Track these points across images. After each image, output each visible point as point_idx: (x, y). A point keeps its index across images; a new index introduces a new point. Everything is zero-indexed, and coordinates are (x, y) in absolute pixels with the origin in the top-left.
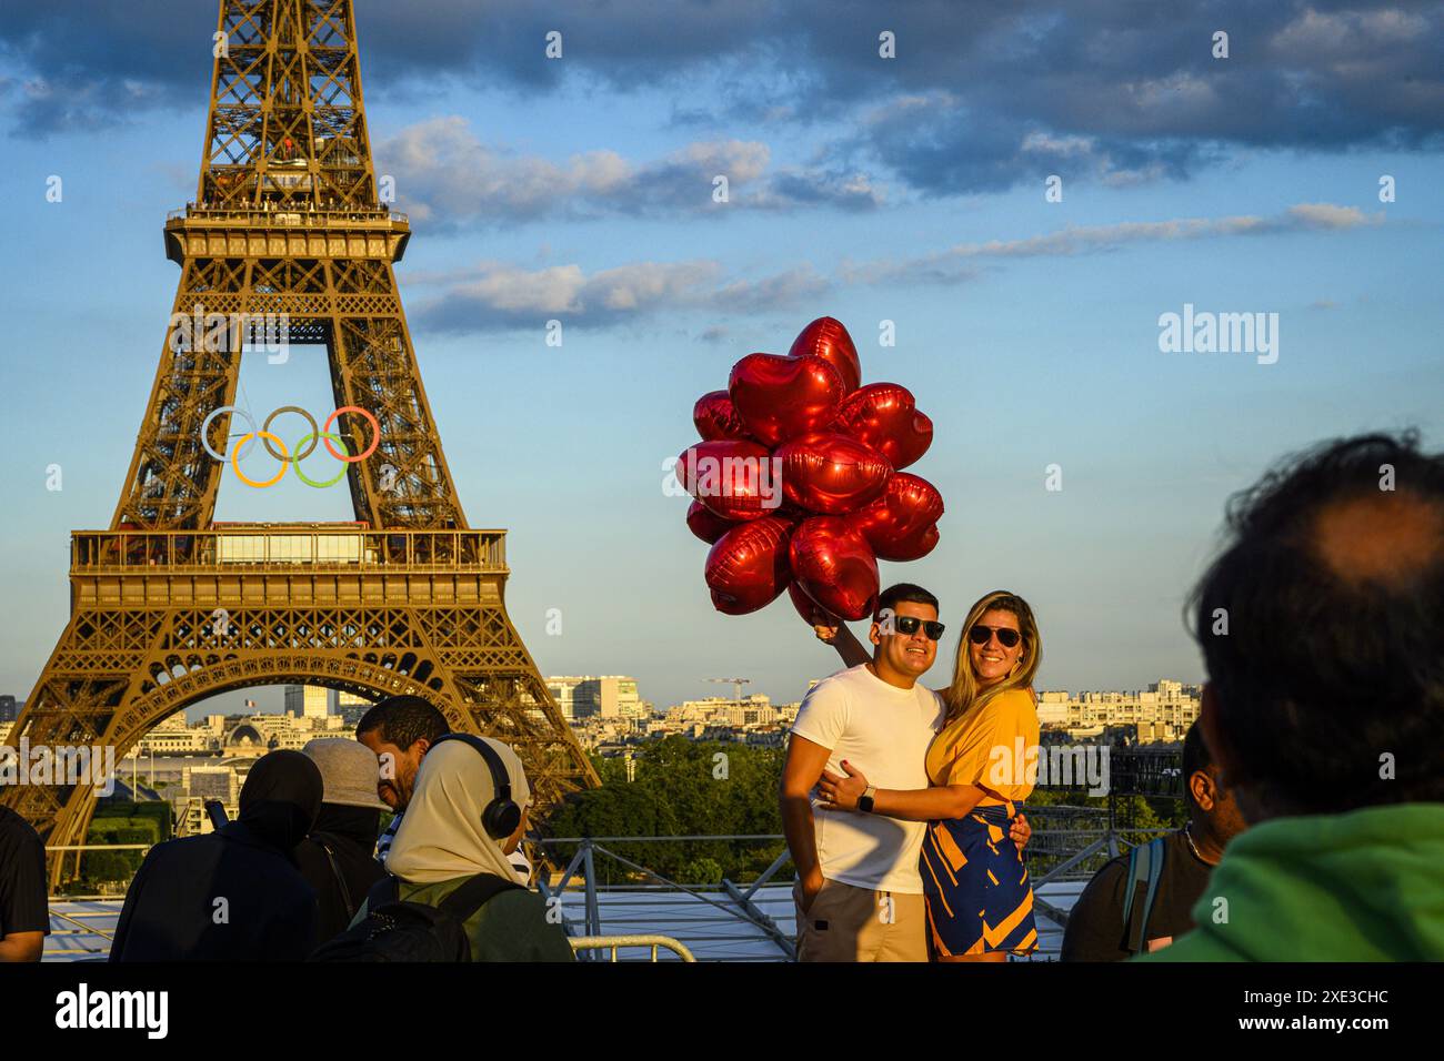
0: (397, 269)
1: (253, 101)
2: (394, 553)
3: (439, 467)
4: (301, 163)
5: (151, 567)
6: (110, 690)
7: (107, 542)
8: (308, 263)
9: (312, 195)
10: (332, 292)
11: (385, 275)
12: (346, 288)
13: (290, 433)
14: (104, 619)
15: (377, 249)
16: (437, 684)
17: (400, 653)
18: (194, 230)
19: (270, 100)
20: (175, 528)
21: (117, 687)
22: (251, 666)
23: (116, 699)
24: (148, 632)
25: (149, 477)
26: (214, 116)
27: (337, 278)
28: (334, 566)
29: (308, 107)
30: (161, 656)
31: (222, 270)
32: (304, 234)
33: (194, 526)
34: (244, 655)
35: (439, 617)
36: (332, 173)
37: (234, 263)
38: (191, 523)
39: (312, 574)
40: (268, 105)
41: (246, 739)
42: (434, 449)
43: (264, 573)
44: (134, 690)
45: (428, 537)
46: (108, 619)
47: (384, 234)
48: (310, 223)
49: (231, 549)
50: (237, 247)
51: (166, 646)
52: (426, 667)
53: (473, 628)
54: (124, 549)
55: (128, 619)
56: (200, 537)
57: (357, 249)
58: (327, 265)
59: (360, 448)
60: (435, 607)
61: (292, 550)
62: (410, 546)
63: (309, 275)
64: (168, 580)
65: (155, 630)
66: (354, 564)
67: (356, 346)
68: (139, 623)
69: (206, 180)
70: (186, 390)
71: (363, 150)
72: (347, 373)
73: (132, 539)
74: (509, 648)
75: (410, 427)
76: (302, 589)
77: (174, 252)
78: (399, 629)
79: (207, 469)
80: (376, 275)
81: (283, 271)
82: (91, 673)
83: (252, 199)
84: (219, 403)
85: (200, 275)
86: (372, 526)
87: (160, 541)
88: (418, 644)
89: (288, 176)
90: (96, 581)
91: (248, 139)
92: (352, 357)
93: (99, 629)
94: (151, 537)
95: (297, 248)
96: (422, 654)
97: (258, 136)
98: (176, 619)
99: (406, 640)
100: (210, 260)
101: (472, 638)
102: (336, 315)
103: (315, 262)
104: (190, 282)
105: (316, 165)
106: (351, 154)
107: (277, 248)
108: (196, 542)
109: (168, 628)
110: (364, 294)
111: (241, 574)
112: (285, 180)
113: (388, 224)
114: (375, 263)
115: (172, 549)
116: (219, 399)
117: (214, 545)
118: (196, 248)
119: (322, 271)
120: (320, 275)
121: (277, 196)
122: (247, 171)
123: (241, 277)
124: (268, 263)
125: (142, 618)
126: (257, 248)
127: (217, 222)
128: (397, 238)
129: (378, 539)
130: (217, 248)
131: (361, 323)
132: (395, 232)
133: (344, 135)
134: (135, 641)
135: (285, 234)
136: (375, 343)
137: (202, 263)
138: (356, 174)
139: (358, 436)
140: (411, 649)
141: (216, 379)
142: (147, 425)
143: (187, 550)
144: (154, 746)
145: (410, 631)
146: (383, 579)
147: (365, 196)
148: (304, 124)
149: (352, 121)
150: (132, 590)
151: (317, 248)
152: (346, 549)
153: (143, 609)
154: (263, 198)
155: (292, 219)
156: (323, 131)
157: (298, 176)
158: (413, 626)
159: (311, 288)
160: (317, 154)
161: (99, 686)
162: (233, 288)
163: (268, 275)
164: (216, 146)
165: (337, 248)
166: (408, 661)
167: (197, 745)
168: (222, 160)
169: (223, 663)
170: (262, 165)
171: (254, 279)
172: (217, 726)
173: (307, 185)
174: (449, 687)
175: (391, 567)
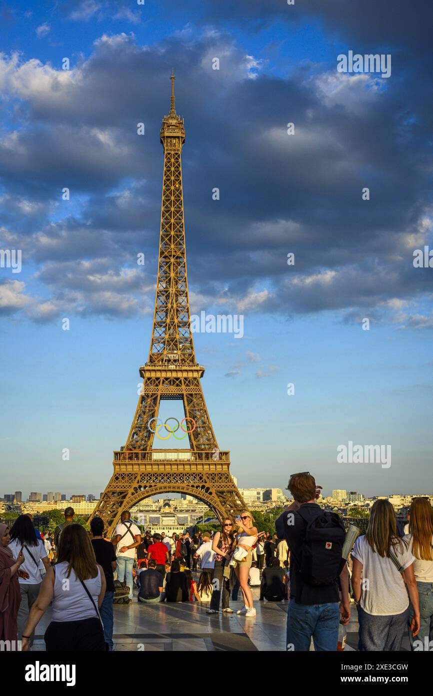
0: (201, 380)
1: (163, 335)
2: (199, 457)
3: (212, 434)
4: (175, 352)
5: (135, 461)
6: (123, 494)
7: (123, 455)
8: (177, 379)
9: (178, 360)
10: (183, 387)
11: (198, 382)
12: (187, 385)
13: (172, 425)
14: (122, 475)
15: (195, 375)
16: (211, 493)
17: (201, 485)
18: (147, 370)
19: (168, 335)
20: (141, 450)
21: (125, 494)
22: (161, 488)
23: (124, 497)
24: (133, 479)
25: (135, 436)
26: (153, 340)
27: (185, 383)
28: (183, 461)
29: (178, 337)
30: (137, 485)
31: (154, 381)
32: (176, 371)
33: (146, 450)
34: (159, 485)
35: (212, 475)
36: (184, 355)
37: (157, 379)
38: (145, 449)
39: (178, 463)
40: (167, 337)
41: (167, 507)
42: (210, 429)
43: (165, 463)
44: (130, 495)
45: (209, 453)
46: (123, 476)
47: (197, 371)
48: (178, 368)
49: (156, 456)
50: (158, 375)
51: (138, 483)
52: (208, 489)
53: (221, 478)
54: (127, 457)
55: (128, 475)
56: (148, 453)
57: (190, 375)
58: (182, 379)
59: (191, 428)
60: (211, 472)
61: (172, 456)
62: (204, 456)
63: (177, 382)
64: (139, 465)
65: (135, 478)
66: (189, 460)
67: (190, 401)
68: (131, 476)
69: (151, 357)
70: (144, 413)
71: (192, 348)
72: (187, 408)
73: (129, 454)
74: (230, 484)
75: (204, 423)
76: (174, 467)
77: (142, 376)
78: (201, 478)
79: (150, 434)
80: (195, 382)
81: (170, 381)
82: (118, 490)
83: (162, 362)
84: (153, 417)
85: (148, 382)
86: (194, 450)
87: (137, 454)
88: (206, 482)
89: (172, 355)
90: (120, 465)
91: (162, 345)
92: (189, 404)
93: (120, 478)
94: (135, 453)
95: (174, 375)
96: (207, 485)
97: (165, 344)
98: (141, 475)
99: (203, 481)
100: (151, 378)
101: (220, 481)
102: (185, 393)
103: (179, 378)
104: (146, 384)
105: (179, 352)
106: (189, 349)
107: (169, 375)
108: (146, 454)
109: (139, 478)
110: (192, 387)
111: (158, 463)
112: (171, 356)
113: (198, 368)
114: (195, 378)
115: (140, 456)
116: (153, 415)
117: (151, 455)
118: (147, 375)
119: (181, 380)
120: (180, 382)
121: (169, 361)
122: (161, 354)
123: (159, 382)
124: (167, 379)
125: (132, 475)
126: (164, 375)
127: (153, 368)
128: (201, 372)
129: (196, 453)
130: (153, 375)
131: (191, 395)
132: (200, 370)
133: (187, 345)
134: (130, 481)
135: (171, 371)
136: (195, 400)
137: (149, 379)
138: (190, 355)
139: (190, 426)
140: (204, 484)
141: (152, 410)
142: (134, 423)
143: (144, 456)
144: (141, 508)
145: (204, 479)
146: (196, 465)
147: (192, 361)
148: (176, 341)
149: (189, 340)
150: (130, 467)
151: (179, 375)
152: (186, 456)
153: (133, 473)
154: (166, 361)
155: (172, 367)
156: (182, 343)
157: (175, 355)
158: (204, 477)
159: (177, 385)
160: (180, 349)
161: (121, 493)
162: (157, 385)
163: (167, 382)
164: (154, 347)
165: (185, 375)
166: (203, 487)
167: (154, 508)
168: (155, 351)
169: (153, 487)
170: (165, 352)
171: (163, 383)
172: (161, 503)
173: (177, 358)
174: (214, 494)
175: (199, 461)
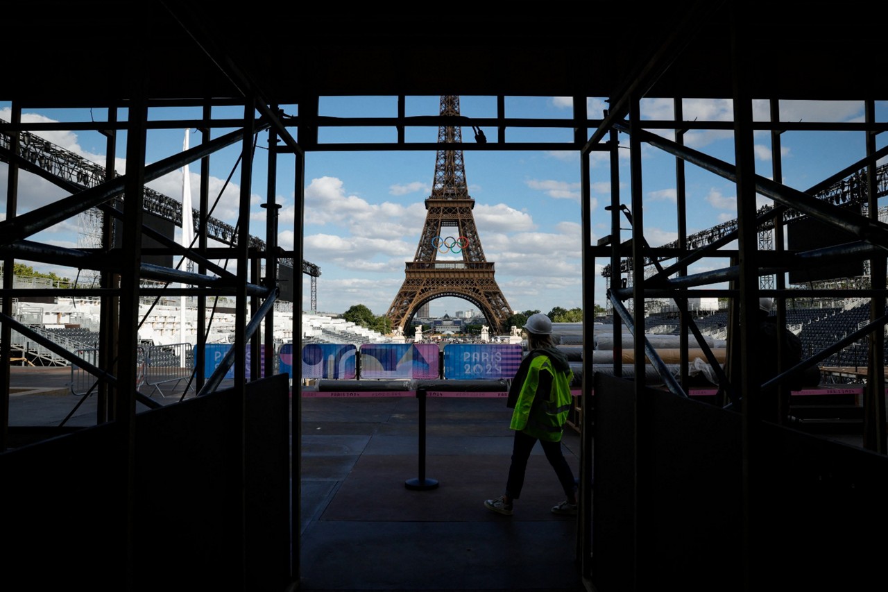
0: (472, 209)
1: (443, 176)
2: (471, 267)
3: (481, 250)
7: (413, 264)
8: (454, 208)
9: (455, 194)
10: (459, 214)
11: (470, 210)
12: (461, 213)
14: (412, 280)
15: (468, 205)
16: (480, 294)
18: (431, 201)
21: (414, 294)
23: (414, 297)
26: (435, 180)
27: (460, 211)
28: (459, 270)
29: (454, 177)
30: (423, 288)
31: (436, 210)
32: (453, 202)
33: (432, 261)
34: (440, 288)
35: (481, 280)
36: (459, 190)
37: (439, 208)
39: (454, 271)
40: (446, 177)
42: (480, 246)
43: (445, 271)
44: (417, 295)
45: (478, 264)
48: (454, 200)
49: (437, 266)
50: (439, 205)
51: (424, 285)
52: (478, 290)
54: (416, 266)
55: (417, 280)
56: (433, 263)
57: (464, 205)
58: (458, 208)
60: (480, 278)
61: (450, 266)
62: (474, 266)
63: (454, 210)
64: (425, 272)
65: (422, 282)
66: (463, 269)
67: (463, 225)
68: (419, 282)
69: (433, 191)
71: (465, 185)
72: (462, 230)
73: (418, 264)
74: (495, 287)
75: (475, 241)
76: (452, 274)
77: (427, 206)
78: (472, 282)
79: (434, 250)
80: (468, 210)
81: (449, 210)
82: (409, 291)
83: (442, 195)
84: (435, 236)
85: (432, 210)
86: (466, 261)
88: (476, 285)
90: (410, 272)
91: (442, 183)
92: (463, 227)
93: (411, 282)
94: (422, 263)
95: (452, 205)
96: (477, 288)
98: (426, 280)
100: (434, 207)
101: (487, 284)
102: (460, 219)
104: (430, 212)
105: (455, 188)
106: (463, 186)
107: (447, 205)
108: (431, 264)
109: (425, 282)
110: (465, 214)
111: (440, 271)
112: (450, 191)
113: (470, 200)
114: (468, 208)
117: (435, 265)
118: (431, 205)
120: (456, 210)
121: (447, 195)
122: (442, 190)
123: (440, 211)
124: (446, 208)
125: (419, 280)
126: (443, 205)
127: (436, 200)
128: (472, 203)
129: (468, 264)
130: (435, 205)
131: (465, 220)
133: (462, 182)
134: (418, 284)
135: (449, 202)
136: (467, 224)
137: (432, 208)
138: (464, 190)
140: (474, 286)
141: (434, 231)
142: (420, 241)
143: (428, 266)
146: (469, 272)
147: (465, 194)
148: (453, 180)
149: (463, 179)
150: (418, 274)
151: (455, 205)
152: (461, 266)
153: (420, 278)
155: (450, 199)
156: (457, 181)
157: (452, 190)
158: (475, 282)
159: (454, 213)
161: (411, 293)
162: (438, 213)
163: (446, 210)
164: (435, 185)
165: (460, 205)
166: (474, 289)
168: (436, 188)
171: (443, 211)
173: (454, 192)
174: (482, 295)
175: (470, 270)
